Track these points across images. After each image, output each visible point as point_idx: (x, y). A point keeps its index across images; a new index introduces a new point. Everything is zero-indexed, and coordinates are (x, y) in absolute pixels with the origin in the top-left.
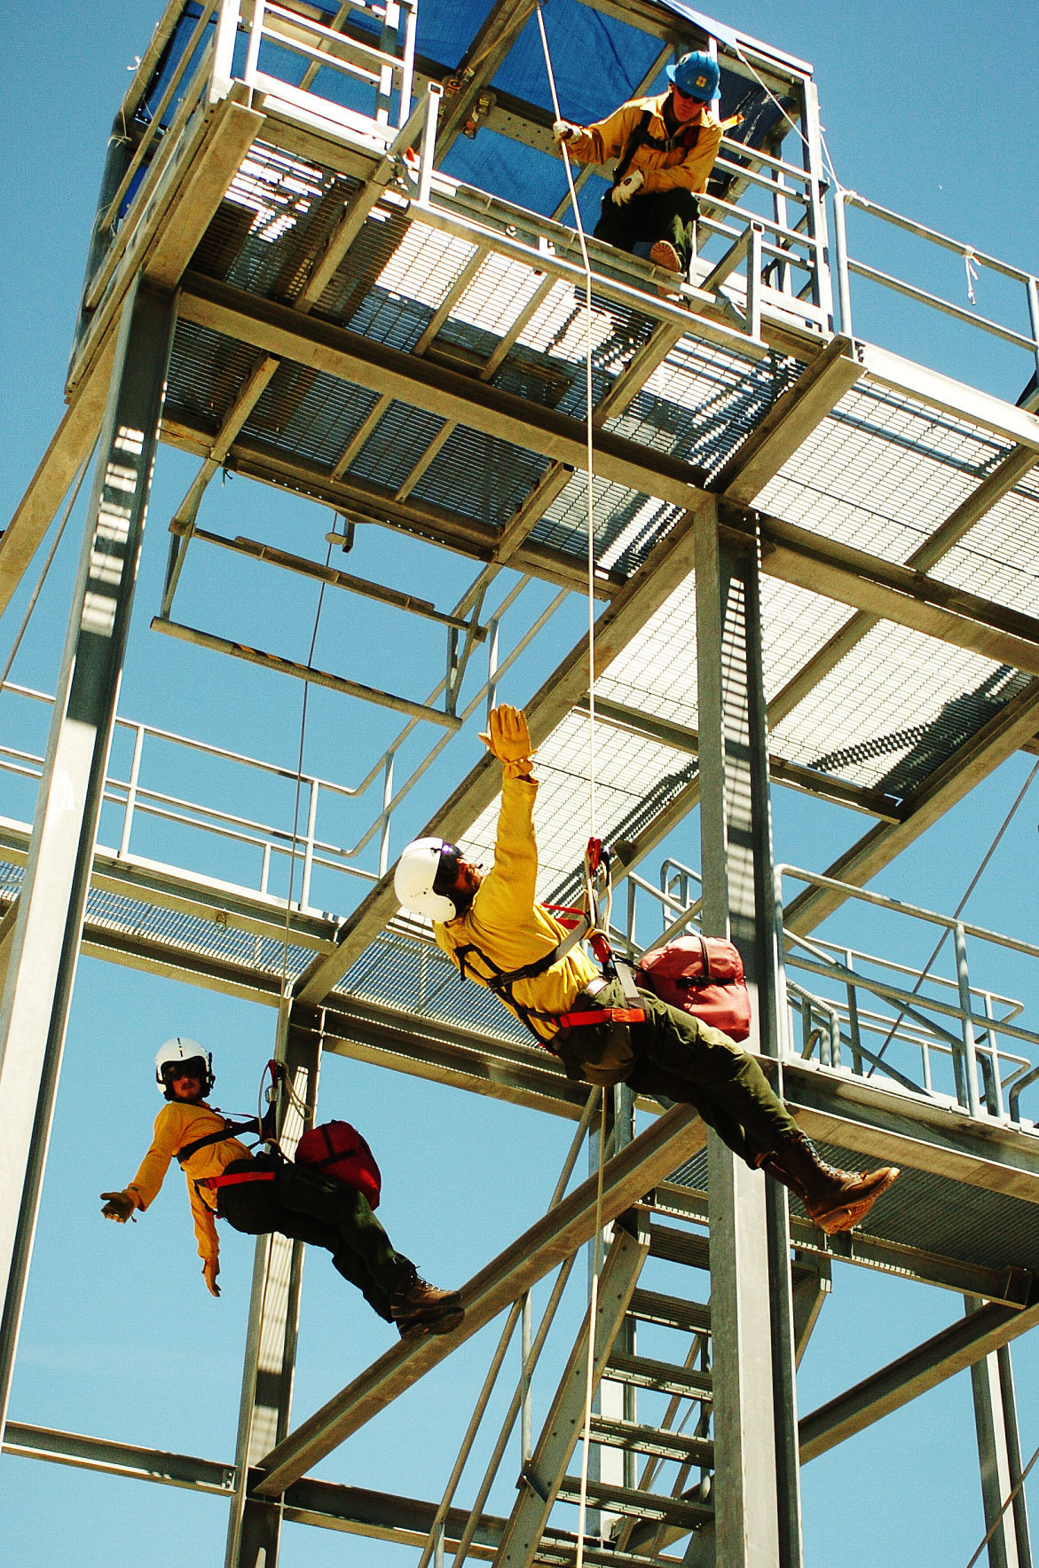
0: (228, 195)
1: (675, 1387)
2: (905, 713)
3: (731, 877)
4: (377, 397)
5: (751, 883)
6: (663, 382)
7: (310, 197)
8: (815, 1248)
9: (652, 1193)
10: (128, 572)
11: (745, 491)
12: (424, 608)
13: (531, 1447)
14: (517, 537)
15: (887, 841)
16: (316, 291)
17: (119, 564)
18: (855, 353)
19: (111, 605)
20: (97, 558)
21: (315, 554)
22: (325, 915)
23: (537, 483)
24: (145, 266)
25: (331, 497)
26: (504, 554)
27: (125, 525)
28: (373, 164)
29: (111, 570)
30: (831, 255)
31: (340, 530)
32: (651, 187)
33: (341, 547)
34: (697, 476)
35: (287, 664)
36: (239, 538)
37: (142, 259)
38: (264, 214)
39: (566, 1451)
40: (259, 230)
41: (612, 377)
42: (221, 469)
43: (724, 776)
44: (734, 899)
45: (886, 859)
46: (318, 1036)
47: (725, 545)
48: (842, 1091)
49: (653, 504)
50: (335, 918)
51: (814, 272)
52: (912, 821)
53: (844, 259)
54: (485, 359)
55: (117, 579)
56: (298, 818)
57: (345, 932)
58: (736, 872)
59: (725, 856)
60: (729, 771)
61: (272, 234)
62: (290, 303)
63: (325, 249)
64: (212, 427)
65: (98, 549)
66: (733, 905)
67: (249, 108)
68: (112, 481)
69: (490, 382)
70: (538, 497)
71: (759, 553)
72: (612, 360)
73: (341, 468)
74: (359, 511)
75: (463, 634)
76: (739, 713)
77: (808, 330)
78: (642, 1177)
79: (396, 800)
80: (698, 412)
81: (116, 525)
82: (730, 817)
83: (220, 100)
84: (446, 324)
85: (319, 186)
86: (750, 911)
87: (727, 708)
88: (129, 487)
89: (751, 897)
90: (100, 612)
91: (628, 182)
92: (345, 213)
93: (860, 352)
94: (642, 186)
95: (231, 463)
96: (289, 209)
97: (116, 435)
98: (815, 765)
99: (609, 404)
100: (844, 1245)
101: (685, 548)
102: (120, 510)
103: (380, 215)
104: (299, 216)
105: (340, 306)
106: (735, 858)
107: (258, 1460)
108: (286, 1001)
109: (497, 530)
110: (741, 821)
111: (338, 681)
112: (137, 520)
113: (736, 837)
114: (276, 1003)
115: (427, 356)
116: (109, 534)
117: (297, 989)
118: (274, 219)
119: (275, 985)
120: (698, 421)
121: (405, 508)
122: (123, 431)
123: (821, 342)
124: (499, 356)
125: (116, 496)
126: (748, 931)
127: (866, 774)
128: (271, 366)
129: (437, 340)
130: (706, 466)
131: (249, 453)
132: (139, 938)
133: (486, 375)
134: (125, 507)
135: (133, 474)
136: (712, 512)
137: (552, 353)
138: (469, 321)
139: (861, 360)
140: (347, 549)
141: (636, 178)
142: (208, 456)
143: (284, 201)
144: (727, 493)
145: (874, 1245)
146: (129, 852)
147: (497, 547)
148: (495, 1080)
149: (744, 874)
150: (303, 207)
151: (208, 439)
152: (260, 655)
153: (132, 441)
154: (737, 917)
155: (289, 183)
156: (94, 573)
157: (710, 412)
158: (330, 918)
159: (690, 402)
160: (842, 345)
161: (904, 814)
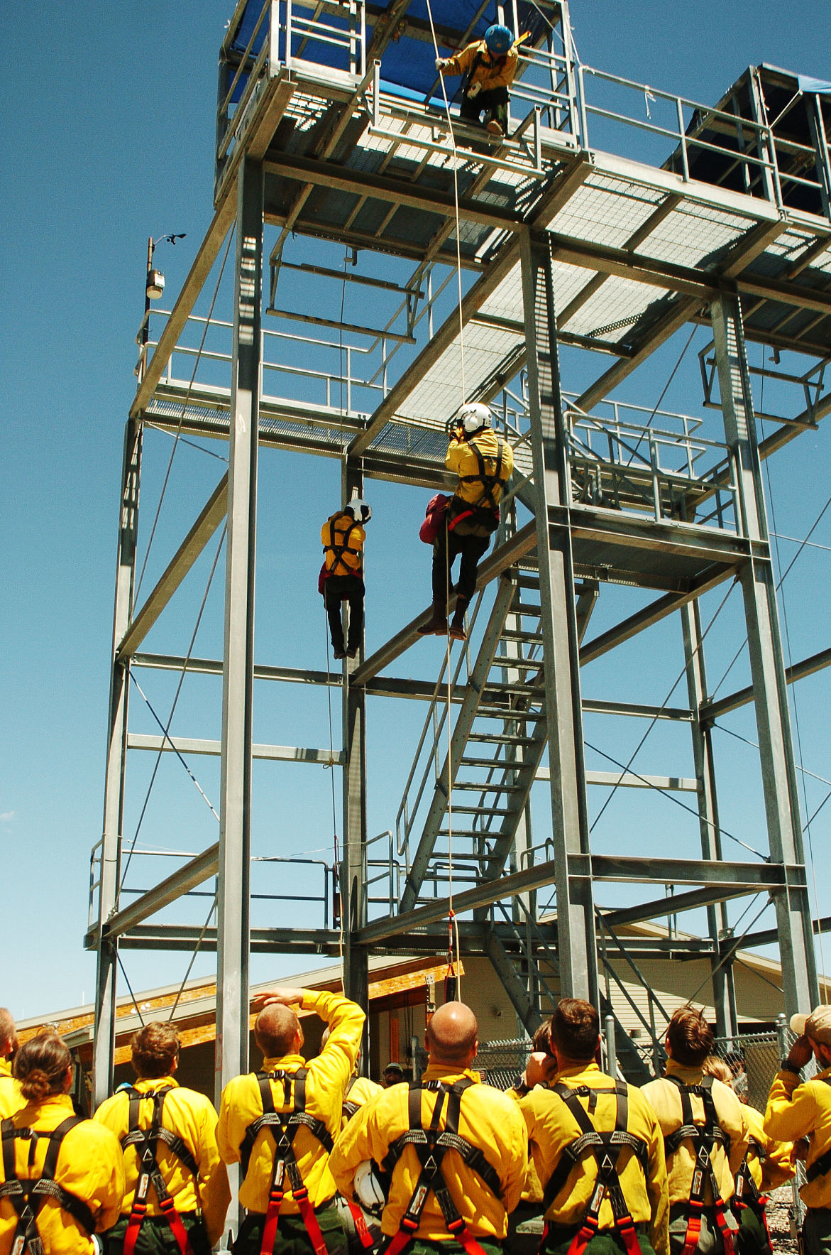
0: (285, 114)
1: (533, 641)
2: (629, 309)
3: (543, 421)
4: (360, 196)
5: (553, 423)
6: (500, 176)
7: (322, 110)
8: (591, 578)
9: (517, 562)
10: (257, 312)
11: (543, 223)
12: (393, 286)
13: (471, 669)
14: (436, 249)
15: (625, 367)
16: (328, 153)
17: (252, 309)
18: (590, 158)
19: (251, 329)
20: (242, 307)
21: (340, 267)
22: (359, 416)
23: (443, 224)
24: (247, 150)
25: (344, 240)
26: (430, 257)
27: (252, 288)
28: (350, 96)
29: (249, 312)
30: (577, 101)
31: (350, 255)
32: (486, 89)
33: (351, 263)
34: (519, 215)
35: (331, 323)
36: (303, 264)
37: (245, 146)
38: (300, 120)
39: (486, 672)
40: (299, 127)
41: (474, 175)
42: (291, 233)
43: (538, 371)
44: (545, 431)
45: (626, 375)
46: (361, 472)
47: (534, 251)
48: (597, 517)
49: (497, 231)
50: (364, 417)
51: (569, 111)
52: (636, 358)
53: (584, 105)
54: (412, 172)
55: (252, 316)
56: (342, 371)
57: (370, 423)
58: (546, 418)
59: (540, 412)
60: (540, 368)
61: (305, 128)
62: (316, 157)
63: (331, 134)
64: (285, 213)
65: (242, 302)
66: (545, 434)
67: (289, 82)
68: (244, 266)
69: (416, 182)
70: (444, 231)
71: (551, 254)
72: (473, 168)
73: (348, 225)
74: (358, 244)
75: (413, 297)
76: (544, 337)
77: (568, 149)
78: (511, 556)
79: (388, 359)
80: (518, 186)
81: (249, 289)
82: (542, 391)
83: (275, 76)
84: (393, 159)
85: (326, 105)
86: (553, 436)
87: (540, 336)
88: (252, 268)
89: (553, 429)
90: (246, 334)
91: (474, 88)
92: (339, 117)
93: (593, 158)
94: (481, 89)
95: (296, 229)
96: (313, 116)
97: (243, 242)
98: (588, 335)
99: (474, 189)
100: (605, 574)
101: (516, 249)
102: (249, 281)
103: (356, 115)
104: (317, 119)
105: (340, 156)
106: (545, 411)
107: (353, 670)
108: (344, 456)
109: (425, 245)
110: (547, 392)
111: (356, 328)
112: (258, 285)
113: (546, 401)
114: (339, 457)
115: (385, 174)
116: (246, 294)
117: (350, 449)
118: (305, 122)
119: (338, 448)
120: (518, 190)
121: (380, 240)
122: (246, 239)
123: (574, 154)
124: (419, 171)
125: (247, 274)
126: (552, 446)
127: (614, 337)
128: (310, 187)
129: (389, 166)
130: (523, 211)
131: (303, 223)
132: (272, 433)
133: (413, 180)
134: (252, 279)
135: (253, 261)
136: (527, 235)
137: (444, 167)
138: (403, 156)
139: (593, 162)
140: (354, 264)
141: (478, 86)
142: (284, 227)
143: (309, 113)
144: (534, 224)
145: (618, 573)
146: (264, 394)
147: (426, 253)
148: (447, 483)
149: (550, 419)
150: (319, 115)
151: (283, 219)
152: (318, 321)
153: (251, 244)
154: (547, 440)
155: (311, 106)
156: (242, 314)
157: (524, 186)
158: (362, 418)
159: (513, 183)
160: (584, 156)
161: (633, 354)
